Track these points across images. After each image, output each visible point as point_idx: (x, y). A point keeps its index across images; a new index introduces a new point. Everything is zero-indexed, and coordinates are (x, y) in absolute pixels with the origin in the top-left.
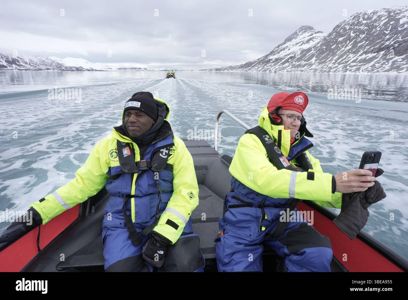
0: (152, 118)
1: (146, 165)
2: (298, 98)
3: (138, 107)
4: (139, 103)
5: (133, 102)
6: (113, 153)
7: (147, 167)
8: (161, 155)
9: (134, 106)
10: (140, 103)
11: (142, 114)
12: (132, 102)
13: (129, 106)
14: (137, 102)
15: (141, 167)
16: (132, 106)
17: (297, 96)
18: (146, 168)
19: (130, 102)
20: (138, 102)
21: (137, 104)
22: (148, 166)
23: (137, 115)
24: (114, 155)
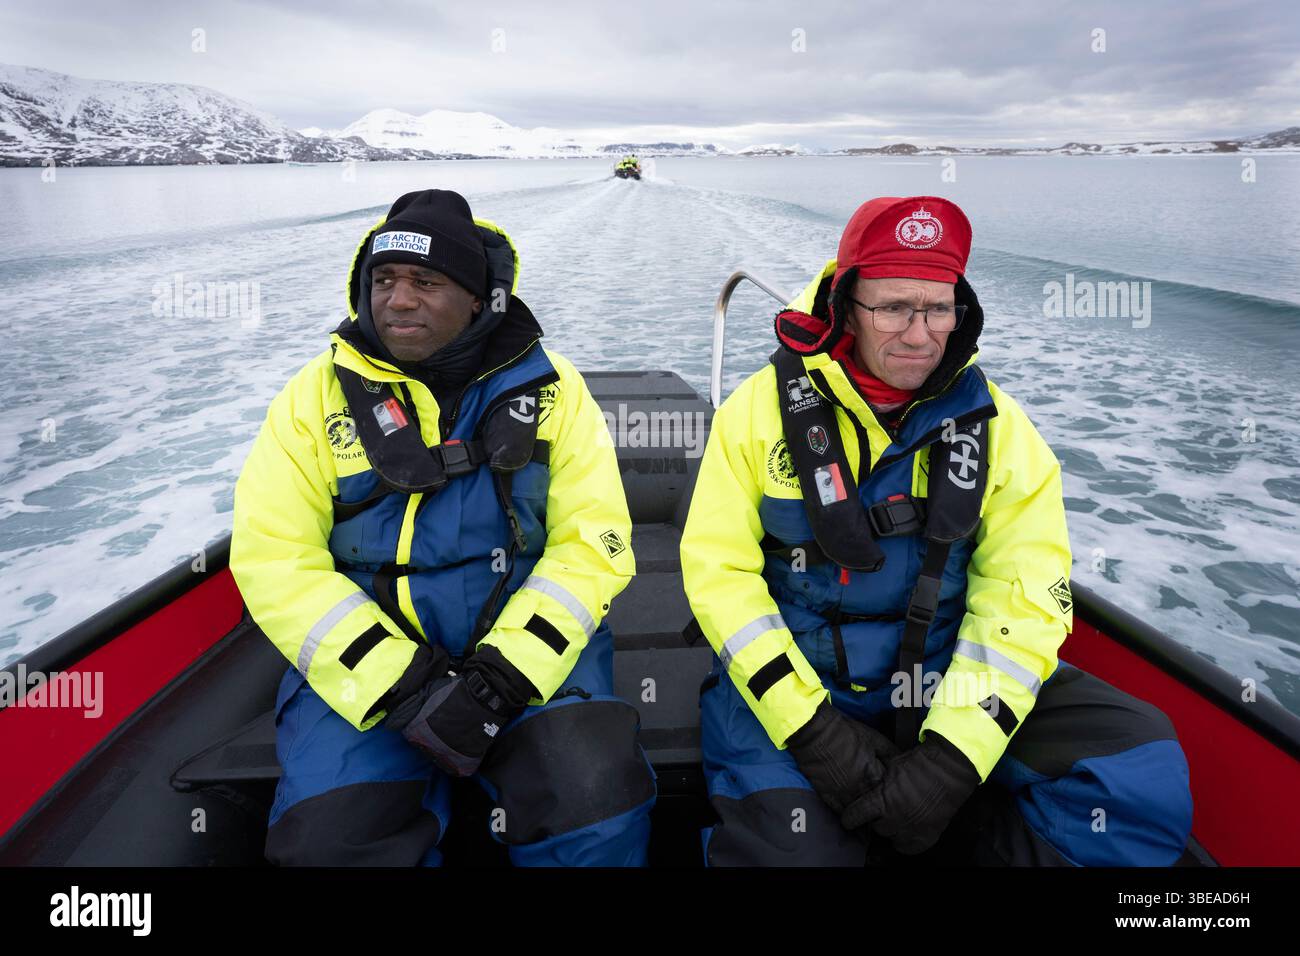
0: (470, 291)
1: (466, 457)
2: (909, 224)
3: (422, 252)
4: (427, 240)
5: (405, 233)
6: (338, 429)
7: (471, 463)
8: (512, 413)
9: (407, 249)
10: (429, 238)
11: (436, 277)
12: (398, 233)
13: (389, 248)
14: (419, 235)
15: (448, 465)
16: (401, 249)
17: (907, 218)
18: (467, 467)
19: (392, 234)
20: (422, 236)
21: (419, 243)
22: (473, 457)
23: (418, 282)
24: (343, 435)
